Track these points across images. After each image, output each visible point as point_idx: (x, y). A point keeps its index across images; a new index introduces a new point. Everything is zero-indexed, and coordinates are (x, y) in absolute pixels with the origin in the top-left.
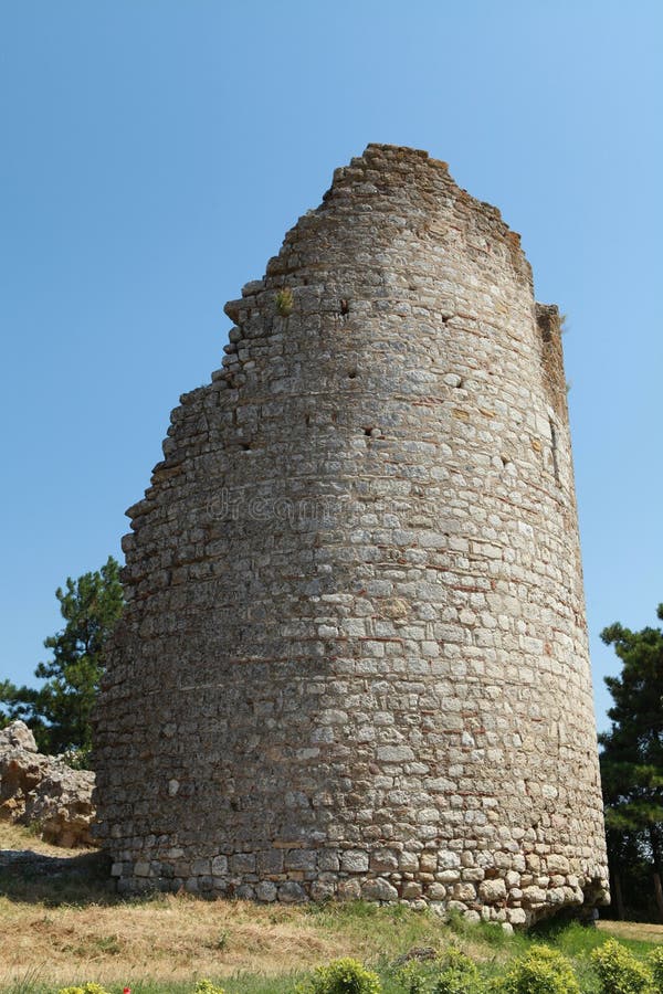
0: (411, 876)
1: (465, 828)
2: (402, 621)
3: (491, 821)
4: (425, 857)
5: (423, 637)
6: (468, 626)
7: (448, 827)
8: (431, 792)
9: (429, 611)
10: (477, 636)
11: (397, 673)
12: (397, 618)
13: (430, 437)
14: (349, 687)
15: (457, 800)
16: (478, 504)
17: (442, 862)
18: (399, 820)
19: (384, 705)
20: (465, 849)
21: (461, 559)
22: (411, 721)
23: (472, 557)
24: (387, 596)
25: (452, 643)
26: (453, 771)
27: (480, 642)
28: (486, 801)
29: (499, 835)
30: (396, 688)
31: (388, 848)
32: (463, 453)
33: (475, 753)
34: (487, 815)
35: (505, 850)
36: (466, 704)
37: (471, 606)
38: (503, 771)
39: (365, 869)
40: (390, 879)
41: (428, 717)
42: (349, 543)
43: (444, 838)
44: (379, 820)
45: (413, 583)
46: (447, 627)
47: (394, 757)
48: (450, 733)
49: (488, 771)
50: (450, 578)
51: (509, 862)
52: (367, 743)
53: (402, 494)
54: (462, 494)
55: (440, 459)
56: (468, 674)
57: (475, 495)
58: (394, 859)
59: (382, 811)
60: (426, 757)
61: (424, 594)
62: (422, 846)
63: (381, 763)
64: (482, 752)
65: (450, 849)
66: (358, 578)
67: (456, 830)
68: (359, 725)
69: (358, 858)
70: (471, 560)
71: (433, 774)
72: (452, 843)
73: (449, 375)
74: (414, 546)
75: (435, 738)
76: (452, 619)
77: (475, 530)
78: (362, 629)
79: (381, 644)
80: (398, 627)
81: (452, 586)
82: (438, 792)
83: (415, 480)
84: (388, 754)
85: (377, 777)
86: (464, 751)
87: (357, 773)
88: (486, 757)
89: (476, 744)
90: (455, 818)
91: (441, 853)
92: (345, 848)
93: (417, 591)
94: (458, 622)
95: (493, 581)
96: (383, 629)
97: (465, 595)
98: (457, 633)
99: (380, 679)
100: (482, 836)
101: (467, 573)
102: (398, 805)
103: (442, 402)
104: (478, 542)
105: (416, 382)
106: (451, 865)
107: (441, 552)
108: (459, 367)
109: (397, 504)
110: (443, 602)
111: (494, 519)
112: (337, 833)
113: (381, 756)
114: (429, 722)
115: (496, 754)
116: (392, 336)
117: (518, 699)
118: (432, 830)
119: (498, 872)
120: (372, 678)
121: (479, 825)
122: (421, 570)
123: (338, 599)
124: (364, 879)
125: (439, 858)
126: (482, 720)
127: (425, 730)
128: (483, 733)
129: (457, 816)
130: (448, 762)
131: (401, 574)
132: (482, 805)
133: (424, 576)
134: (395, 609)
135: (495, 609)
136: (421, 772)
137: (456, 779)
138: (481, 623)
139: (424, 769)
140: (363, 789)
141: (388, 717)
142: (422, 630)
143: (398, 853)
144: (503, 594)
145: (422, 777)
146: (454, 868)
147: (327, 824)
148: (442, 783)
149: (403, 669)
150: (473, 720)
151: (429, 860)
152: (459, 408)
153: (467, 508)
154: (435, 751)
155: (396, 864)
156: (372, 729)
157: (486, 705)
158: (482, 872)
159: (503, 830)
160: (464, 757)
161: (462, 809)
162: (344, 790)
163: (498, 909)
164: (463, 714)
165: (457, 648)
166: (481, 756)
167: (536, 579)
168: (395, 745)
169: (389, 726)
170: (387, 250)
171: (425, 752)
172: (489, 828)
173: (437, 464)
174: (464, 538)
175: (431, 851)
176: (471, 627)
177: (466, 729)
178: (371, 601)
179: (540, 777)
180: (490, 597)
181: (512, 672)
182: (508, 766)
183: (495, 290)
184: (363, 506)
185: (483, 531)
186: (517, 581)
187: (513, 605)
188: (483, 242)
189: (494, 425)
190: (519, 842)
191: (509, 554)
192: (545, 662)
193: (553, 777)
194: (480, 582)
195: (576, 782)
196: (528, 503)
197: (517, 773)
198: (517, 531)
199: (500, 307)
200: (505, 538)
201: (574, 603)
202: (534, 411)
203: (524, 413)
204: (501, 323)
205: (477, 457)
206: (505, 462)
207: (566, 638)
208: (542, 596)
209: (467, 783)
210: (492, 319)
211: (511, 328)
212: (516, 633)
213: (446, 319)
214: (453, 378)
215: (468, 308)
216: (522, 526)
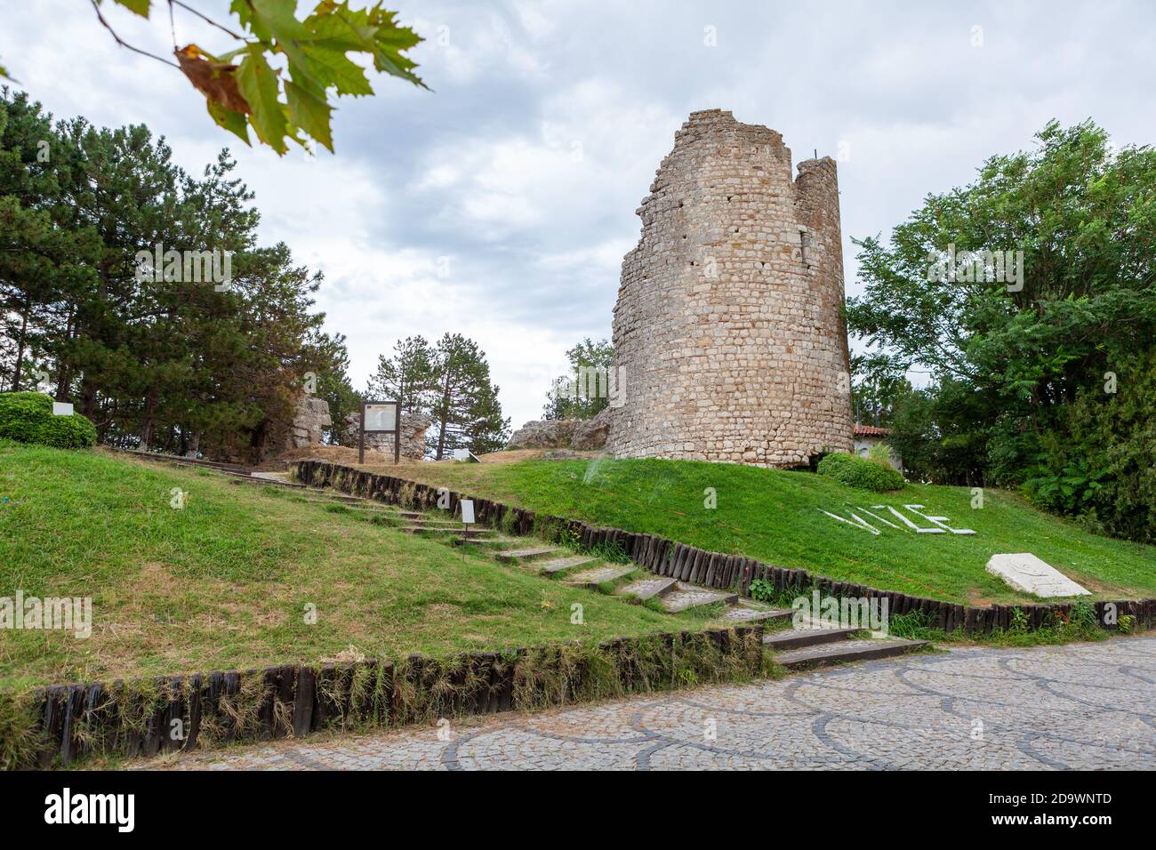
1: (735, 431)
2: (707, 347)
5: (717, 353)
6: (738, 345)
7: (728, 431)
9: (719, 341)
10: (743, 349)
11: (705, 370)
12: (705, 346)
14: (685, 378)
15: (732, 420)
16: (746, 288)
17: (724, 445)
18: (706, 430)
19: (700, 383)
20: (735, 440)
21: (735, 315)
23: (741, 313)
24: (701, 337)
25: (730, 354)
26: (730, 408)
27: (745, 352)
28: (746, 420)
29: (752, 434)
30: (705, 376)
33: (740, 401)
34: (746, 426)
35: (755, 440)
36: (736, 380)
37: (740, 336)
38: (755, 407)
39: (693, 450)
40: (702, 453)
41: (719, 387)
42: (684, 316)
43: (726, 436)
44: (698, 430)
45: (712, 330)
46: (727, 347)
47: (704, 405)
48: (728, 393)
49: (747, 407)
50: (729, 325)
51: (758, 445)
53: (707, 290)
54: (736, 285)
55: (725, 270)
56: (738, 367)
57: (743, 284)
59: (699, 426)
60: (718, 403)
61: (717, 334)
62: (716, 439)
63: (699, 408)
64: (744, 399)
65: (728, 440)
66: (689, 330)
67: (731, 432)
68: (690, 393)
69: (691, 445)
70: (740, 315)
71: (721, 410)
72: (729, 437)
73: (731, 227)
74: (712, 313)
75: (722, 395)
76: (731, 343)
77: (743, 300)
78: (690, 353)
79: (698, 358)
80: (705, 350)
81: (731, 329)
82: (723, 418)
85: (697, 413)
86: (735, 400)
87: (690, 412)
88: (746, 402)
89: (742, 396)
90: (731, 428)
91: (724, 442)
93: (714, 333)
94: (734, 344)
95: (753, 323)
96: (699, 352)
97: (737, 332)
98: (733, 349)
99: (698, 373)
100: (743, 434)
101: (738, 321)
102: (706, 424)
103: (727, 242)
104: (745, 306)
105: (714, 235)
106: (728, 446)
107: (725, 313)
108: (736, 222)
110: (726, 336)
111: (756, 294)
115: (752, 400)
116: (702, 214)
117: (767, 375)
118: (721, 433)
120: (695, 373)
121: (742, 430)
122: (716, 323)
123: (681, 341)
126: (745, 386)
128: (745, 391)
130: (728, 405)
131: (707, 327)
132: (743, 422)
133: (717, 326)
134: (704, 342)
135: (753, 336)
136: (715, 410)
137: (731, 412)
139: (717, 408)
142: (716, 350)
144: (760, 328)
145: (716, 412)
148: (725, 414)
150: (740, 386)
152: (736, 243)
153: (739, 291)
154: (722, 400)
157: (747, 379)
158: (743, 449)
159: (755, 432)
160: (735, 402)
161: (734, 424)
164: (735, 384)
165: (733, 356)
166: (744, 401)
167: (776, 317)
168: (704, 400)
169: (702, 392)
170: (699, 170)
172: (747, 431)
173: (724, 273)
174: (737, 305)
176: (740, 346)
178: (694, 340)
179: (780, 408)
180: (751, 331)
181: (763, 363)
182: (759, 405)
183: (760, 173)
184: (688, 299)
185: (748, 300)
186: (768, 321)
187: (766, 332)
188: (753, 149)
189: (757, 246)
190: (764, 436)
191: (764, 309)
192: (786, 356)
193: (788, 408)
194: (745, 325)
195: (806, 410)
196: (778, 281)
197: (765, 407)
198: (770, 296)
199: (764, 182)
200: (761, 301)
201: (817, 325)
202: (785, 232)
203: (778, 235)
204: (764, 190)
205: (744, 266)
206: (763, 264)
207: (804, 344)
208: (785, 325)
209: (736, 414)
210: (757, 191)
211: (770, 191)
212: (767, 345)
213: (729, 199)
214: (733, 229)
215: (743, 188)
216: (773, 293)
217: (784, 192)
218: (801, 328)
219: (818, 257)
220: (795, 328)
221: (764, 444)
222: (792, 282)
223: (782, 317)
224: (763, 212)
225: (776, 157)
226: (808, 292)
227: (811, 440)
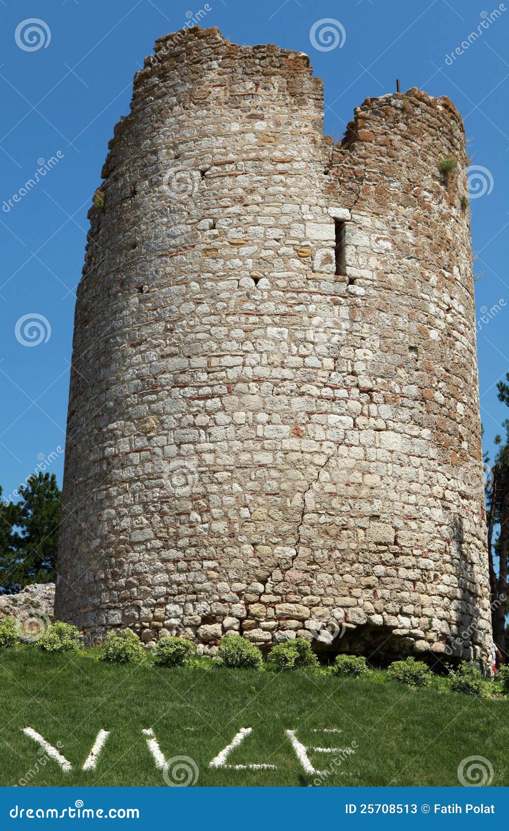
0: (147, 624)
1: (187, 586)
2: (152, 434)
3: (209, 579)
4: (156, 610)
5: (165, 443)
6: (202, 427)
7: (174, 586)
8: (164, 561)
9: (171, 421)
10: (210, 434)
11: (146, 474)
12: (149, 432)
13: (182, 280)
14: (117, 491)
15: (182, 565)
16: (221, 324)
17: (168, 613)
18: (141, 584)
19: (137, 499)
20: (186, 602)
21: (200, 374)
22: (153, 509)
23: (209, 370)
24: (144, 417)
25: (188, 443)
26: (181, 543)
27: (212, 438)
28: (206, 564)
29: (217, 590)
30: (145, 485)
31: (133, 606)
32: (209, 284)
33: (199, 528)
34: (207, 575)
35: (223, 601)
36: (195, 490)
37: (206, 411)
38: (225, 539)
39: (119, 622)
40: (133, 628)
41: (165, 504)
42: (124, 382)
43: (171, 595)
44: (129, 585)
45: (162, 402)
46: (184, 431)
47: (141, 538)
48: (180, 514)
49: (211, 540)
50: (189, 392)
51: (227, 610)
52: (125, 530)
53: (159, 333)
54: (204, 320)
55: (188, 296)
56: (199, 466)
57: (217, 318)
58: (136, 613)
59: (131, 579)
60: (160, 535)
61: (168, 409)
62: (155, 602)
63: (132, 544)
64: (206, 526)
65: (175, 603)
66: (128, 406)
67: (180, 588)
68: (121, 517)
69: (115, 614)
70: (208, 373)
71: (166, 547)
72: (176, 598)
73: (202, 221)
74: (164, 372)
75: (168, 519)
76: (189, 424)
77: (215, 346)
78: (128, 446)
79: (138, 454)
80: (149, 439)
81: (191, 398)
82: (168, 561)
83: (167, 319)
84: (138, 536)
85: (130, 554)
86: (191, 527)
87: (119, 553)
88: (209, 530)
89: (202, 520)
90: (180, 579)
91: (168, 607)
92: (109, 608)
93: (164, 408)
94: (194, 426)
95: (230, 386)
96: (140, 443)
97: (201, 403)
98: (192, 434)
99: (137, 481)
100: (201, 591)
101: (204, 384)
102: (141, 573)
103: (193, 246)
104: (217, 356)
105: (174, 237)
106: (174, 614)
107: (183, 372)
108: (212, 211)
109: (154, 342)
110: (182, 412)
111: (239, 333)
112: (106, 598)
113: (134, 539)
114: (166, 508)
115: (220, 526)
116: (159, 205)
117: (250, 479)
118: (163, 589)
119: (214, 618)
120: (131, 481)
121: (198, 583)
122: (168, 390)
123: (116, 426)
124: (119, 629)
125: (166, 610)
126: (209, 501)
127: (162, 514)
128: (208, 511)
129: (181, 578)
130: (177, 537)
131: (154, 397)
132: (202, 567)
133: (170, 395)
134: (148, 425)
135: (229, 408)
136: (157, 546)
137: (182, 549)
138: (215, 423)
139: (159, 543)
140: (121, 564)
141: (138, 509)
142: (165, 438)
143: (138, 609)
144: (241, 394)
145: (158, 550)
146: (177, 617)
147: (100, 592)
148: (173, 553)
149: (150, 471)
150: (201, 502)
151: (159, 612)
152: (209, 247)
153: (209, 330)
154: (168, 529)
155: (137, 616)
156: (129, 519)
157: (214, 488)
158: (199, 618)
159: (223, 585)
160: (190, 531)
161: (185, 572)
162: (111, 566)
163: (210, 646)
164: (193, 498)
165: (191, 446)
166: (205, 529)
167: (277, 373)
168: (141, 529)
169: (139, 515)
170: (161, 130)
171: (161, 532)
172: (207, 585)
173: (186, 301)
174: (204, 356)
175: (161, 605)
176: (205, 428)
177: (194, 509)
178: (134, 422)
179: (275, 540)
180: (225, 400)
181: (245, 457)
182: (232, 535)
183: (260, 125)
184: (133, 350)
185: (223, 346)
186: (259, 380)
187: (254, 401)
188: (250, 85)
189: (245, 250)
190: (239, 594)
191: (251, 359)
192: (292, 443)
193: (291, 540)
194: (217, 389)
195: (330, 542)
196: (283, 309)
197: (241, 539)
198: (265, 337)
199: (265, 139)
200: (248, 346)
201: (366, 383)
202: (303, 221)
203: (287, 228)
204: (265, 153)
205: (222, 285)
206: (256, 280)
207: (333, 419)
208: (294, 387)
209: (191, 551)
210: (253, 155)
211: (277, 154)
212: (254, 425)
213: (203, 173)
214: (206, 223)
215: (226, 154)
216: (272, 331)
217: (304, 154)
218: (326, 392)
219: (374, 262)
220: (315, 391)
221: (239, 608)
222: (312, 308)
223: (287, 373)
224: (262, 190)
225: (293, 95)
226: (345, 325)
227: (341, 601)
